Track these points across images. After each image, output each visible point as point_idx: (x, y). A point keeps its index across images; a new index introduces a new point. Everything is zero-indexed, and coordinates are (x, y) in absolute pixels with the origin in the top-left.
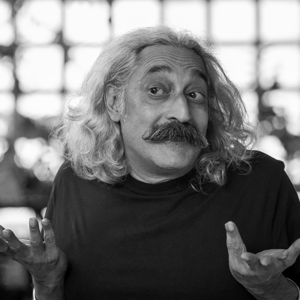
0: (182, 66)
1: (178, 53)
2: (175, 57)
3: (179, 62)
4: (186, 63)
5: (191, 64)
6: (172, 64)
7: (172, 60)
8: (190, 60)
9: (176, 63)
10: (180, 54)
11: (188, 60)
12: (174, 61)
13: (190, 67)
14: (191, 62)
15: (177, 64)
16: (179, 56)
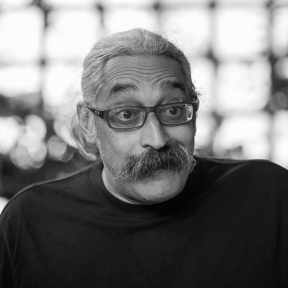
0: (149, 81)
1: (145, 65)
2: (141, 71)
3: (146, 76)
4: (155, 75)
5: (161, 76)
6: (137, 80)
7: (138, 76)
8: (159, 71)
9: (142, 78)
10: (147, 65)
11: (156, 71)
12: (141, 77)
13: (159, 80)
14: (160, 74)
15: (144, 79)
16: (146, 68)
